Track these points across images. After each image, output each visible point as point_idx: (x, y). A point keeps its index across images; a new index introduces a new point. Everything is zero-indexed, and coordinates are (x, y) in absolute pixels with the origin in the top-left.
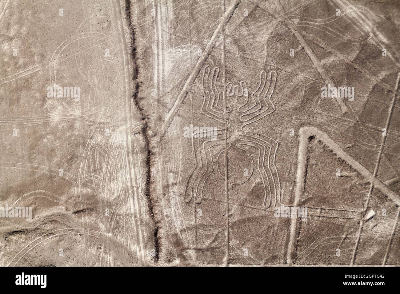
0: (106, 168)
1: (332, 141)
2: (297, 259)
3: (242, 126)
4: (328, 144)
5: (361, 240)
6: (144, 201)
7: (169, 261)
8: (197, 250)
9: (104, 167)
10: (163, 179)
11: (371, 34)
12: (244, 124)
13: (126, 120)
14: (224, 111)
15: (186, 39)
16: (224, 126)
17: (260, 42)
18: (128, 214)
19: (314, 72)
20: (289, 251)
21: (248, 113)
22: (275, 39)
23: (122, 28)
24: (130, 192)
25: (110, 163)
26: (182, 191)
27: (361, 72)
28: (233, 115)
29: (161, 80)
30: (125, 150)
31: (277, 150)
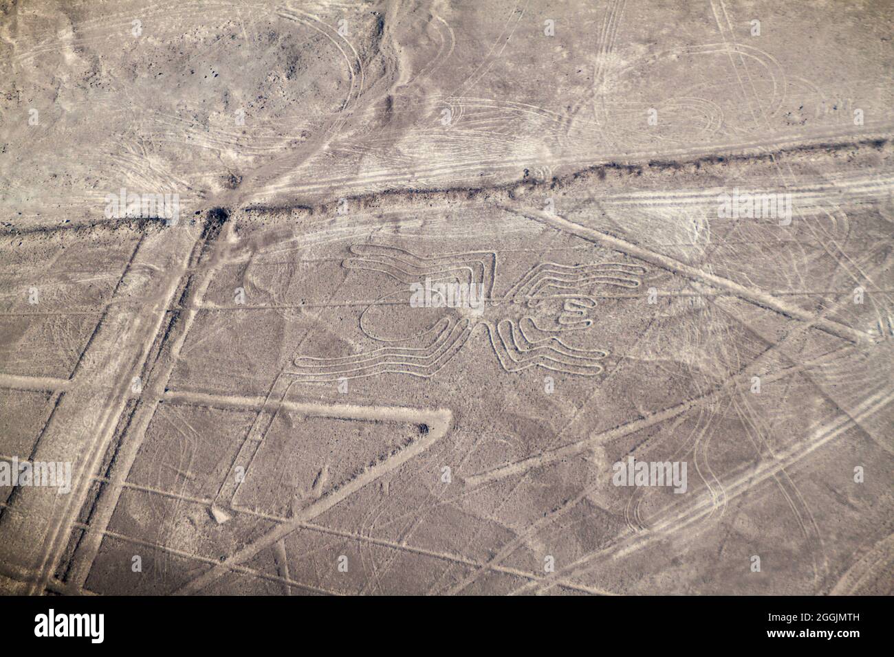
0: (468, 135)
1: (405, 460)
2: (169, 405)
3: (488, 323)
4: (400, 454)
5: (169, 500)
6: (375, 189)
7: (237, 228)
8: (245, 267)
9: (472, 131)
10: (414, 213)
11: (644, 532)
12: (491, 327)
13: (562, 156)
14: (532, 295)
15: (724, 237)
16: (497, 296)
17: (679, 350)
18: (358, 169)
19: (578, 434)
20: (189, 395)
21: (515, 332)
22: (680, 374)
23: (782, 142)
24: (403, 171)
25: (477, 139)
26: (377, 240)
27: (553, 511)
28: (517, 308)
29: (637, 202)
30: (498, 159)
31: (414, 376)
